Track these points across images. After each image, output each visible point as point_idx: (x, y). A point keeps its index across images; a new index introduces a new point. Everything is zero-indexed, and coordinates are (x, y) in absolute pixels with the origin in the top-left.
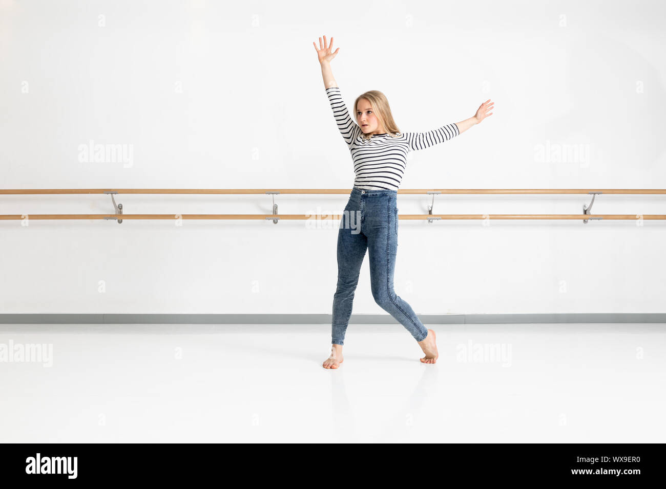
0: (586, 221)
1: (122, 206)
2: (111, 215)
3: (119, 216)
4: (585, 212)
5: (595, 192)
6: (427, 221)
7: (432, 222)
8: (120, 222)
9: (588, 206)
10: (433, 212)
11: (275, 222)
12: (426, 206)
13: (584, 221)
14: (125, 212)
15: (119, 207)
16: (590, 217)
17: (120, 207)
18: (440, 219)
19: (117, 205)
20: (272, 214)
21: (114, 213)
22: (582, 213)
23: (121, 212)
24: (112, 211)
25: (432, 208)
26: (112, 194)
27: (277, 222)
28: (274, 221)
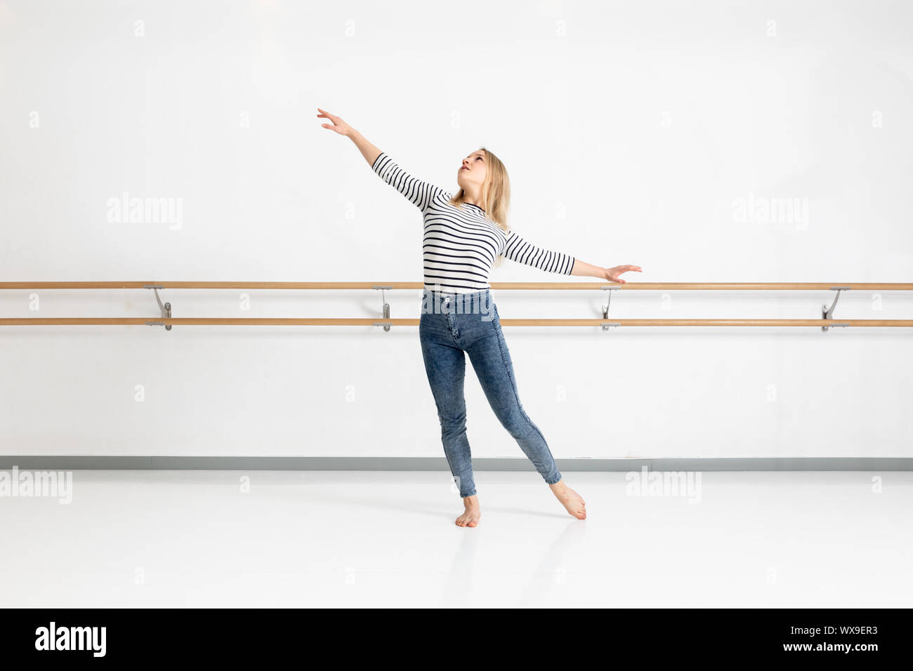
0: (826, 328)
1: (170, 306)
2: (155, 319)
3: (167, 320)
4: (825, 315)
5: (839, 287)
6: (601, 328)
7: (607, 329)
8: (169, 328)
9: (829, 306)
10: (610, 316)
11: (387, 329)
12: (600, 306)
13: (823, 328)
14: (174, 315)
15: (166, 307)
16: (831, 323)
17: (168, 308)
18: (618, 325)
19: (164, 305)
20: (382, 317)
21: (159, 316)
22: (820, 317)
23: (169, 315)
24: (157, 313)
25: (608, 309)
26: (155, 288)
27: (389, 329)
28: (385, 328)
